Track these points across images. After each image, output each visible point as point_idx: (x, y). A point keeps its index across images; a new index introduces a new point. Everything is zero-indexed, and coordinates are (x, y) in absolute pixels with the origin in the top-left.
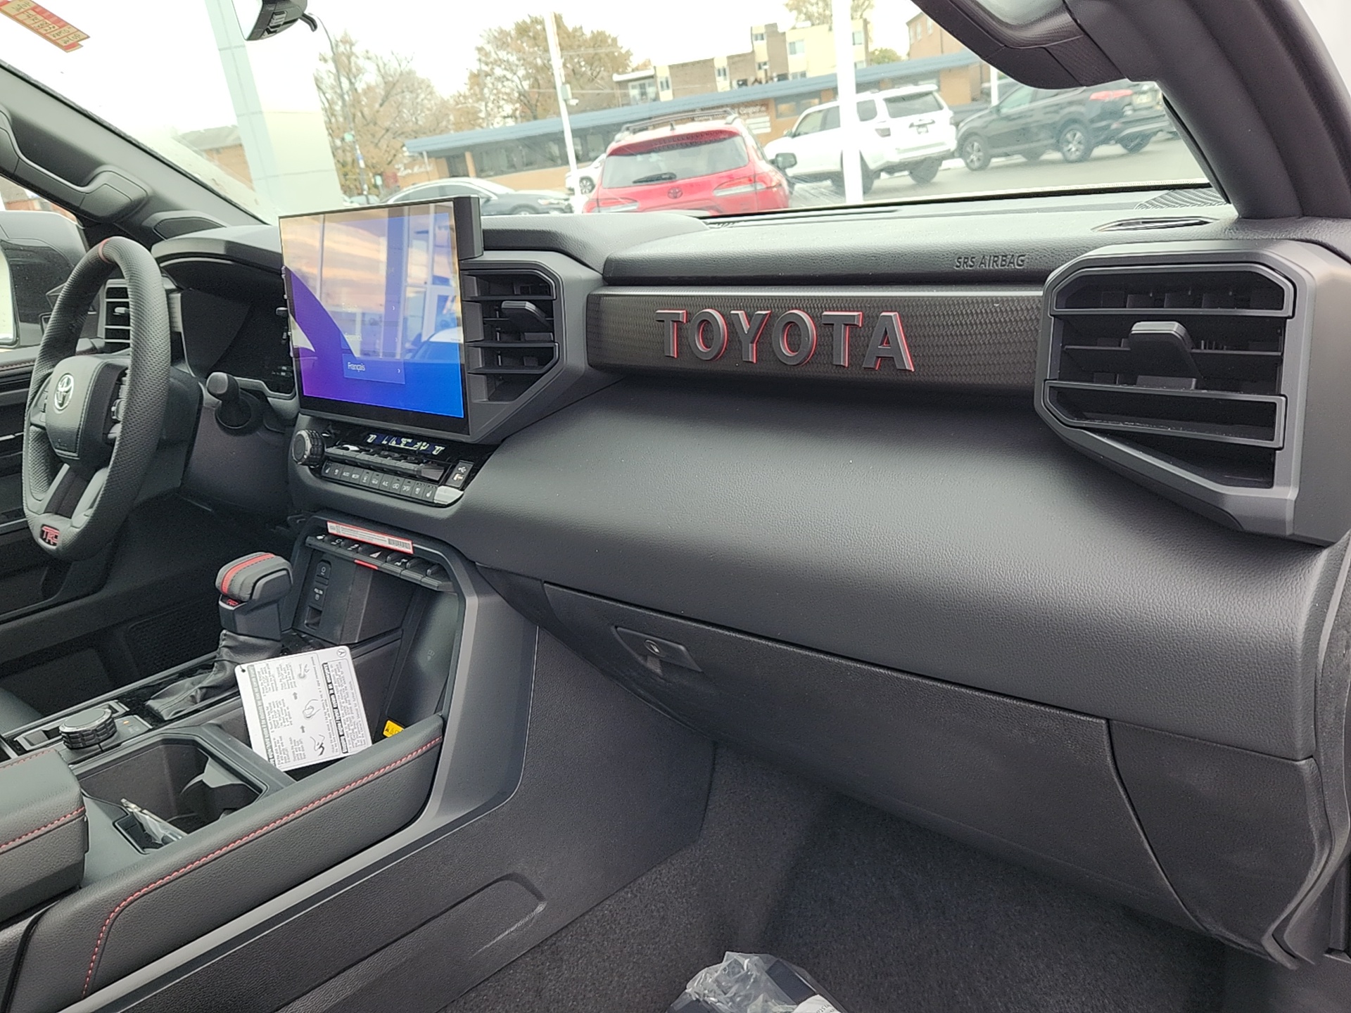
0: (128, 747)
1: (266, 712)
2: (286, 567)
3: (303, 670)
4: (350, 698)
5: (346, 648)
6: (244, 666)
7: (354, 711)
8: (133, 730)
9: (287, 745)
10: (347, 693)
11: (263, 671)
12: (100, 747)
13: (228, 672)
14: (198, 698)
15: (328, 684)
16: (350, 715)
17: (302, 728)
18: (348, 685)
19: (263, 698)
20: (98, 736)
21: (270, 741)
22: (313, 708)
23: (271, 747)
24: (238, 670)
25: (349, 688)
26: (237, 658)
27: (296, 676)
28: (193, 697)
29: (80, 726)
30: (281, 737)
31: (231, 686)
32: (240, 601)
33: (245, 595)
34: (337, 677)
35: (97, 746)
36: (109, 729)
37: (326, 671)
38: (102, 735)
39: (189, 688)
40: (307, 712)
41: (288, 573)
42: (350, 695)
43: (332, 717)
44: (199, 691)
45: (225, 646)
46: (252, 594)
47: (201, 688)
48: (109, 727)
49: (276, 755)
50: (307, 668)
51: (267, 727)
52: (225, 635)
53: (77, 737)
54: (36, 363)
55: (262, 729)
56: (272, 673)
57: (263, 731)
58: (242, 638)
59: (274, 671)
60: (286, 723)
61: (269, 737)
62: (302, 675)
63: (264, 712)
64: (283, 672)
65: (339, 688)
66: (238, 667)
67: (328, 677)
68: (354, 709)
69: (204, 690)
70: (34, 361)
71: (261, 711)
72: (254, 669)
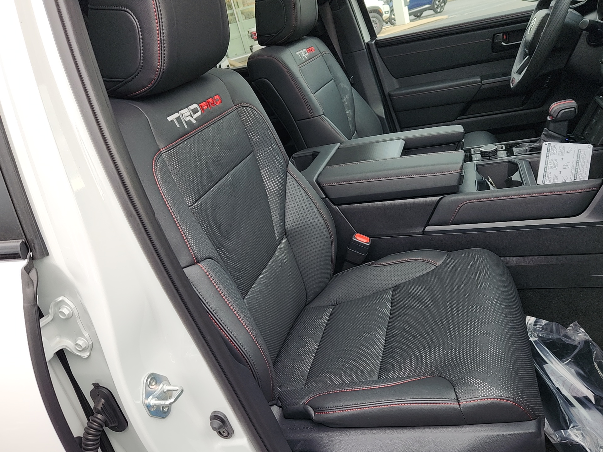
0: (499, 160)
1: (549, 162)
2: (575, 107)
3: (569, 150)
4: (585, 166)
5: (592, 146)
6: (547, 143)
7: (584, 172)
8: (502, 155)
9: (552, 176)
10: (584, 164)
11: (553, 146)
12: (489, 158)
13: (541, 144)
14: (528, 151)
15: (577, 158)
16: (582, 173)
17: (560, 172)
18: (586, 161)
19: (549, 156)
20: (490, 154)
21: (546, 173)
22: (567, 165)
23: (546, 175)
24: (544, 143)
25: (586, 162)
26: (546, 139)
27: (566, 151)
28: (527, 150)
29: (486, 150)
30: (551, 173)
31: (539, 149)
32: (553, 117)
33: (555, 116)
34: (582, 156)
35: (489, 157)
36: (495, 152)
37: (579, 153)
38: (491, 154)
39: (527, 146)
40: (565, 167)
41: (575, 110)
42: (585, 165)
43: (574, 171)
44: (529, 148)
45: (544, 134)
46: (557, 115)
47: (530, 147)
48: (494, 152)
49: (546, 179)
50: (571, 150)
51: (547, 168)
52: (545, 129)
53: (483, 153)
54: (533, 12)
55: (545, 167)
56: (556, 148)
57: (545, 168)
58: (550, 132)
59: (557, 147)
60: (555, 168)
61: (546, 171)
62: (568, 152)
63: (548, 161)
64: (561, 149)
65: (582, 161)
66: (545, 142)
67: (579, 155)
68: (585, 171)
69: (531, 149)
70: (533, 11)
71: (547, 161)
72: (550, 145)
